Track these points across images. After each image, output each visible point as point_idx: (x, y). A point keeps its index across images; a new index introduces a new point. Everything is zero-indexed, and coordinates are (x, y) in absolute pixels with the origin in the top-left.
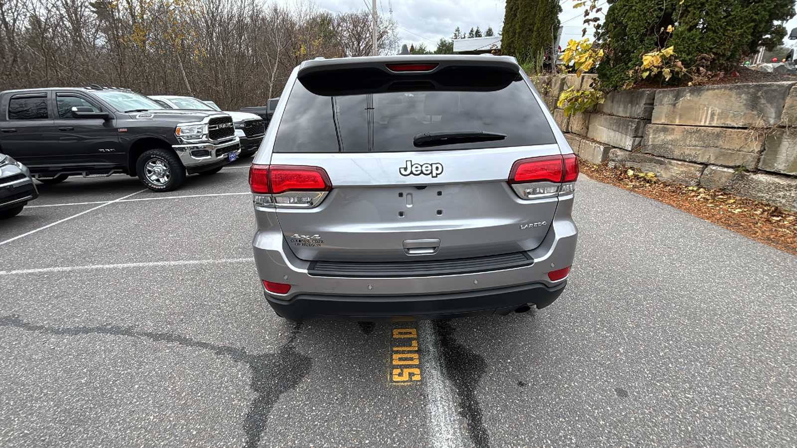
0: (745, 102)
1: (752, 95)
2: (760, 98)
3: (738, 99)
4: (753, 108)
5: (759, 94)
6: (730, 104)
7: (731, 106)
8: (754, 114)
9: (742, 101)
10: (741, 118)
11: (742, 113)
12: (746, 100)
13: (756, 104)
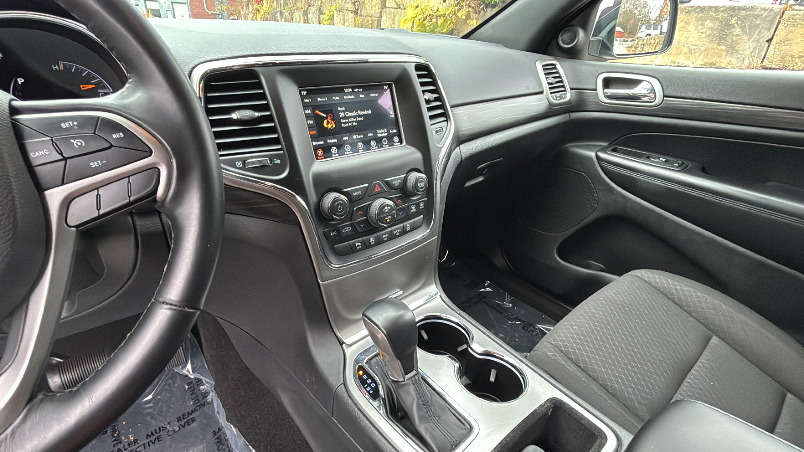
0: (709, 32)
1: (721, 22)
2: (734, 27)
3: (700, 27)
4: (720, 41)
5: (733, 21)
6: (685, 34)
7: (687, 38)
8: (722, 50)
9: (704, 30)
10: (700, 54)
11: (703, 48)
12: (711, 28)
13: (727, 35)
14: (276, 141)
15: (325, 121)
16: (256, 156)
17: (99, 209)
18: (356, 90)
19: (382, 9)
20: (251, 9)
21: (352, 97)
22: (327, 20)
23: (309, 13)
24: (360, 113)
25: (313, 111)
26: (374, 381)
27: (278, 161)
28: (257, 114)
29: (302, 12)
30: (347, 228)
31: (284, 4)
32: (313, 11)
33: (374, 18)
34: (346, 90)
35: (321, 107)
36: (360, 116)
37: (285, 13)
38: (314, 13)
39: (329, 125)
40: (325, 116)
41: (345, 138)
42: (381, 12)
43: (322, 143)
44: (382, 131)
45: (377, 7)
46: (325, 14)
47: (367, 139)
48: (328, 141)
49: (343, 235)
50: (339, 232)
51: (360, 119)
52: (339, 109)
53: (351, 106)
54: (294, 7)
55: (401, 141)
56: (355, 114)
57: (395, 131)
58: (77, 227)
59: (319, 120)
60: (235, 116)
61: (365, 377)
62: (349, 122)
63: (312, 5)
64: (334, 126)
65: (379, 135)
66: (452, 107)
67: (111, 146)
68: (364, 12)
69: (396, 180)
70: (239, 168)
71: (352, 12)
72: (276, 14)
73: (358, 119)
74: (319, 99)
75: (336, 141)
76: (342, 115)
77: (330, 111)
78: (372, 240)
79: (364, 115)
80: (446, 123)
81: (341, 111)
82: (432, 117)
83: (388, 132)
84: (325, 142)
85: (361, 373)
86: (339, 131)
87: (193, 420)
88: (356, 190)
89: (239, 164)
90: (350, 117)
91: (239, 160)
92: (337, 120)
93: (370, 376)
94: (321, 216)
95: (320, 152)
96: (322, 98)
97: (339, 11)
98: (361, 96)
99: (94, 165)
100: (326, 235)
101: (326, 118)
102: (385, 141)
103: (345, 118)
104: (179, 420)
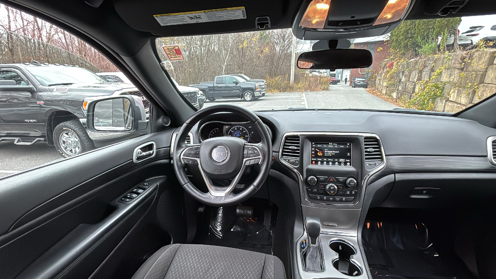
14: (298, 156)
15: (319, 153)
16: (293, 159)
17: (249, 163)
18: (334, 144)
19: (489, 65)
20: (385, 70)
21: (332, 146)
22: (436, 76)
23: (424, 72)
24: (334, 152)
25: (315, 149)
26: (306, 245)
27: (297, 162)
28: (296, 148)
29: (418, 71)
30: (315, 190)
31: (407, 67)
32: (427, 70)
33: (479, 73)
34: (330, 144)
35: (318, 148)
36: (333, 153)
37: (406, 72)
38: (427, 71)
39: (320, 154)
40: (319, 151)
41: (325, 160)
42: (487, 68)
43: (316, 159)
44: (342, 159)
45: (484, 65)
46: (435, 71)
47: (334, 161)
48: (318, 159)
49: (313, 191)
50: (312, 190)
51: (333, 154)
52: (325, 149)
53: (330, 149)
54: (413, 68)
55: (350, 165)
56: (331, 152)
57: (349, 161)
58: (246, 166)
59: (316, 152)
60: (290, 147)
61: (304, 243)
62: (328, 154)
63: (427, 66)
64: (322, 155)
65: (340, 161)
66: (386, 156)
67: (254, 153)
68: (470, 69)
69: (341, 179)
70: (287, 162)
71: (459, 69)
72: (400, 73)
73: (332, 154)
74: (318, 146)
75: (321, 160)
76: (326, 152)
77: (322, 150)
78: (325, 198)
79: (335, 153)
80: (381, 162)
81: (326, 150)
82: (366, 159)
83: (345, 160)
84: (317, 159)
85: (304, 241)
86: (323, 157)
87: (265, 248)
88: (322, 178)
89: (287, 160)
90: (329, 153)
91: (287, 159)
92: (323, 153)
93: (306, 243)
94: (306, 182)
95: (314, 162)
96: (319, 145)
97: (448, 69)
98: (336, 146)
99: (251, 156)
100: (307, 190)
101: (319, 152)
102: (343, 163)
103: (327, 153)
104: (261, 245)
